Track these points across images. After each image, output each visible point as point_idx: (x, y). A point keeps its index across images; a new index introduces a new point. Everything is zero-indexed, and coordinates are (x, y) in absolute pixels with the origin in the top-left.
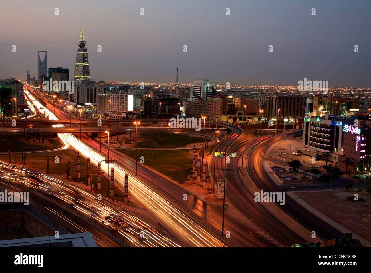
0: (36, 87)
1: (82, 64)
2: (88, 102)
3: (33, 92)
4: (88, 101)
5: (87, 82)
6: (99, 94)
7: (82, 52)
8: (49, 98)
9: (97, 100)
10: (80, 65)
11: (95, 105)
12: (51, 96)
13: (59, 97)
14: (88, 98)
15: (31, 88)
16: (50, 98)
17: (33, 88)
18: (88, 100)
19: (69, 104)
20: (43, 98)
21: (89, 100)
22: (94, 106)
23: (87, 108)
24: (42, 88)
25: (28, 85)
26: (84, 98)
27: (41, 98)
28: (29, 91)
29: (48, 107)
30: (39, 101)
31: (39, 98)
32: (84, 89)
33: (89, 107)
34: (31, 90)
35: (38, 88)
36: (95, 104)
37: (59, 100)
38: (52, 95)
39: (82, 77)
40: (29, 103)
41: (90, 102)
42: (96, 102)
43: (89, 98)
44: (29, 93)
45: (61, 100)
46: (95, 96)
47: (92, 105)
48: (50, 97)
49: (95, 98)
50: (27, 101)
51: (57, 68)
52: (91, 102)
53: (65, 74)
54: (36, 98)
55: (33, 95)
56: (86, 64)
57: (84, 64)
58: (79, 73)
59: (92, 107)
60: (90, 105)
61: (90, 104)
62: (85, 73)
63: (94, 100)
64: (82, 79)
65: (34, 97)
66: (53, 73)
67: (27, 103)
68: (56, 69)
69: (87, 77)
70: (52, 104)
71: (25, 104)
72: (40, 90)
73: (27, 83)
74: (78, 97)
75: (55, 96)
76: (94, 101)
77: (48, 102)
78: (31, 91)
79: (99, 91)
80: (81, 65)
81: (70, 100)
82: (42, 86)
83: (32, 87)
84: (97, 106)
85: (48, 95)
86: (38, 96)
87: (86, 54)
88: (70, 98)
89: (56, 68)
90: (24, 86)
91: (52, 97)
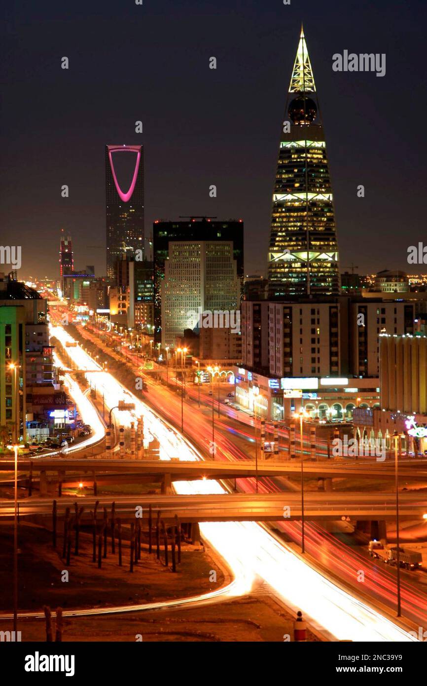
0: (99, 311)
1: (302, 196)
2: (333, 374)
3: (85, 335)
4: (334, 368)
5: (325, 281)
6: (381, 335)
7: (302, 143)
8: (157, 356)
9: (373, 360)
10: (293, 201)
11: (366, 387)
12: (167, 349)
13: (201, 354)
14: (332, 354)
15: (80, 314)
16: (160, 359)
17: (86, 314)
18: (332, 364)
19: (247, 385)
20: (129, 360)
21: (336, 364)
22: (362, 390)
23: (330, 402)
24: (124, 312)
25: (66, 303)
26: (316, 355)
27: (124, 361)
28: (71, 328)
29: (152, 399)
30: (116, 375)
31: (113, 359)
32: (313, 312)
33: (337, 395)
34: (79, 323)
35: (108, 315)
36: (368, 383)
37: (202, 365)
38: (169, 342)
39: (303, 256)
40: (70, 384)
41: (343, 375)
42: (372, 369)
43: (336, 354)
44: (72, 340)
45: (214, 370)
46: (364, 344)
47: (349, 386)
48: (163, 351)
49: (364, 354)
50: (62, 373)
51: (191, 222)
52: (348, 371)
53: (228, 248)
54: (100, 361)
55: (88, 345)
56: (320, 197)
57: (311, 196)
58: (291, 240)
59: (351, 397)
60: (341, 389)
61: (343, 381)
62: (315, 240)
63: (360, 364)
64: (303, 266)
65: (93, 356)
66: (172, 245)
67: (62, 383)
68: (188, 223)
69: (323, 256)
70: (172, 388)
71: (56, 387)
72: (119, 325)
73: (60, 293)
74: (288, 350)
75: (183, 351)
76: (363, 368)
77: (153, 375)
78: (78, 327)
79: (383, 321)
80: (299, 200)
81: (250, 364)
82: (124, 306)
83: (83, 309)
84: (374, 390)
85: (155, 344)
86: (108, 350)
87: (318, 149)
88: (251, 356)
89: (188, 220)
90: (47, 305)
91: (172, 351)
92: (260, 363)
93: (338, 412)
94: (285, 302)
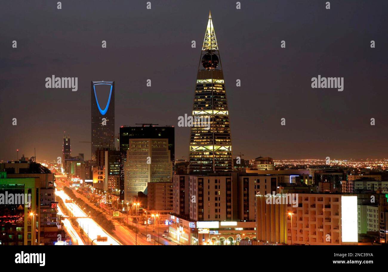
0: (86, 181)
1: (210, 112)
2: (228, 219)
3: (78, 195)
4: (229, 216)
5: (224, 163)
6: (257, 195)
7: (210, 81)
8: (122, 209)
9: (253, 211)
10: (204, 115)
11: (248, 227)
12: (128, 204)
13: (148, 207)
14: (228, 207)
15: (75, 183)
16: (123, 210)
17: (78, 182)
18: (227, 213)
19: (176, 225)
20: (104, 211)
21: (230, 213)
22: (246, 229)
23: (226, 236)
24: (101, 181)
25: (66, 176)
26: (218, 208)
27: (101, 211)
28: (69, 191)
29: (118, 235)
30: (96, 220)
31: (94, 210)
32: (216, 181)
33: (230, 232)
34: (74, 188)
35: (91, 183)
36: (249, 225)
37: (149, 214)
38: (129, 200)
39: (211, 148)
40: (67, 225)
41: (234, 220)
42: (251, 217)
43: (230, 207)
44: (69, 198)
45: (155, 216)
46: (247, 201)
47: (238, 226)
48: (125, 206)
49: (247, 207)
50: (63, 218)
51: (143, 127)
52: (237, 217)
53: (165, 143)
54: (86, 211)
55: (79, 202)
56: (221, 113)
57: (215, 112)
58: (203, 138)
59: (239, 232)
60: (233, 228)
61: (234, 223)
62: (218, 138)
63: (245, 213)
64: (211, 154)
65: (82, 208)
66: (131, 141)
67: (62, 225)
68: (141, 128)
69: (223, 148)
70: (130, 227)
71: (59, 227)
72: (98, 189)
73: (63, 170)
74: (201, 204)
75: (137, 205)
76: (246, 216)
77: (119, 220)
78: (74, 191)
79: (259, 187)
80: (208, 114)
81: (178, 213)
82: (102, 178)
83: (76, 180)
84: (253, 229)
85: (120, 201)
86: (92, 205)
87: (220, 84)
88: (178, 208)
89: (141, 126)
90: (54, 177)
91: (131, 205)
92: (184, 212)
93: (231, 242)
94: (199, 175)
